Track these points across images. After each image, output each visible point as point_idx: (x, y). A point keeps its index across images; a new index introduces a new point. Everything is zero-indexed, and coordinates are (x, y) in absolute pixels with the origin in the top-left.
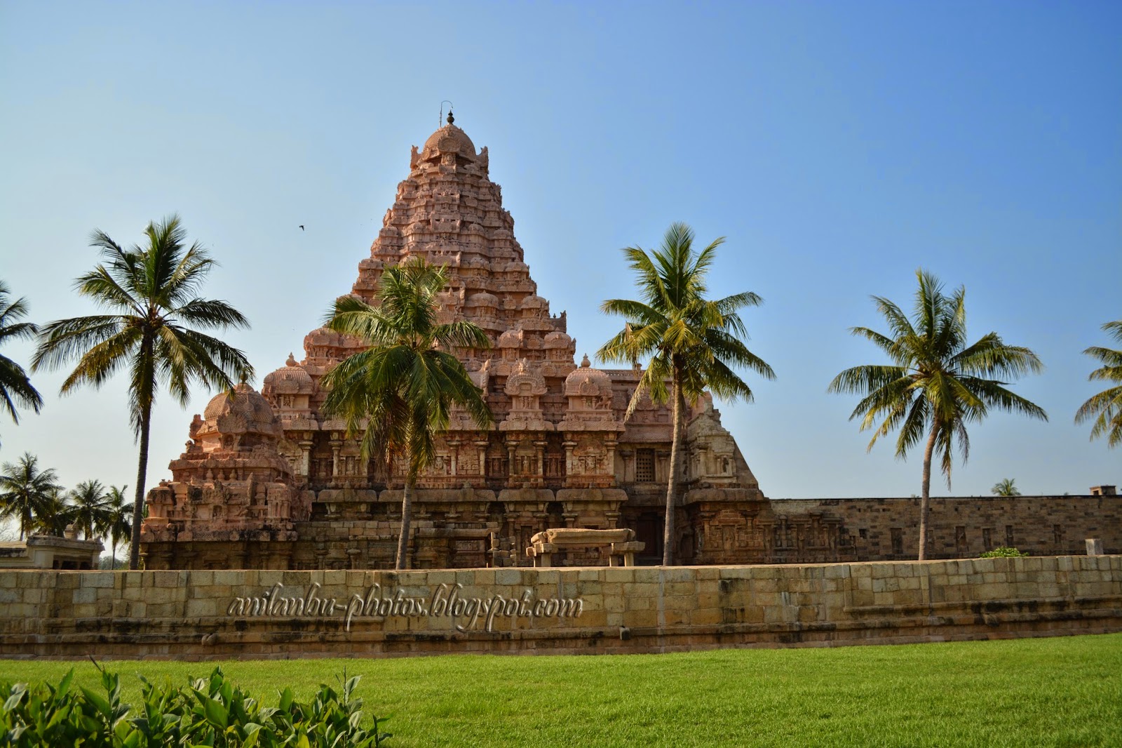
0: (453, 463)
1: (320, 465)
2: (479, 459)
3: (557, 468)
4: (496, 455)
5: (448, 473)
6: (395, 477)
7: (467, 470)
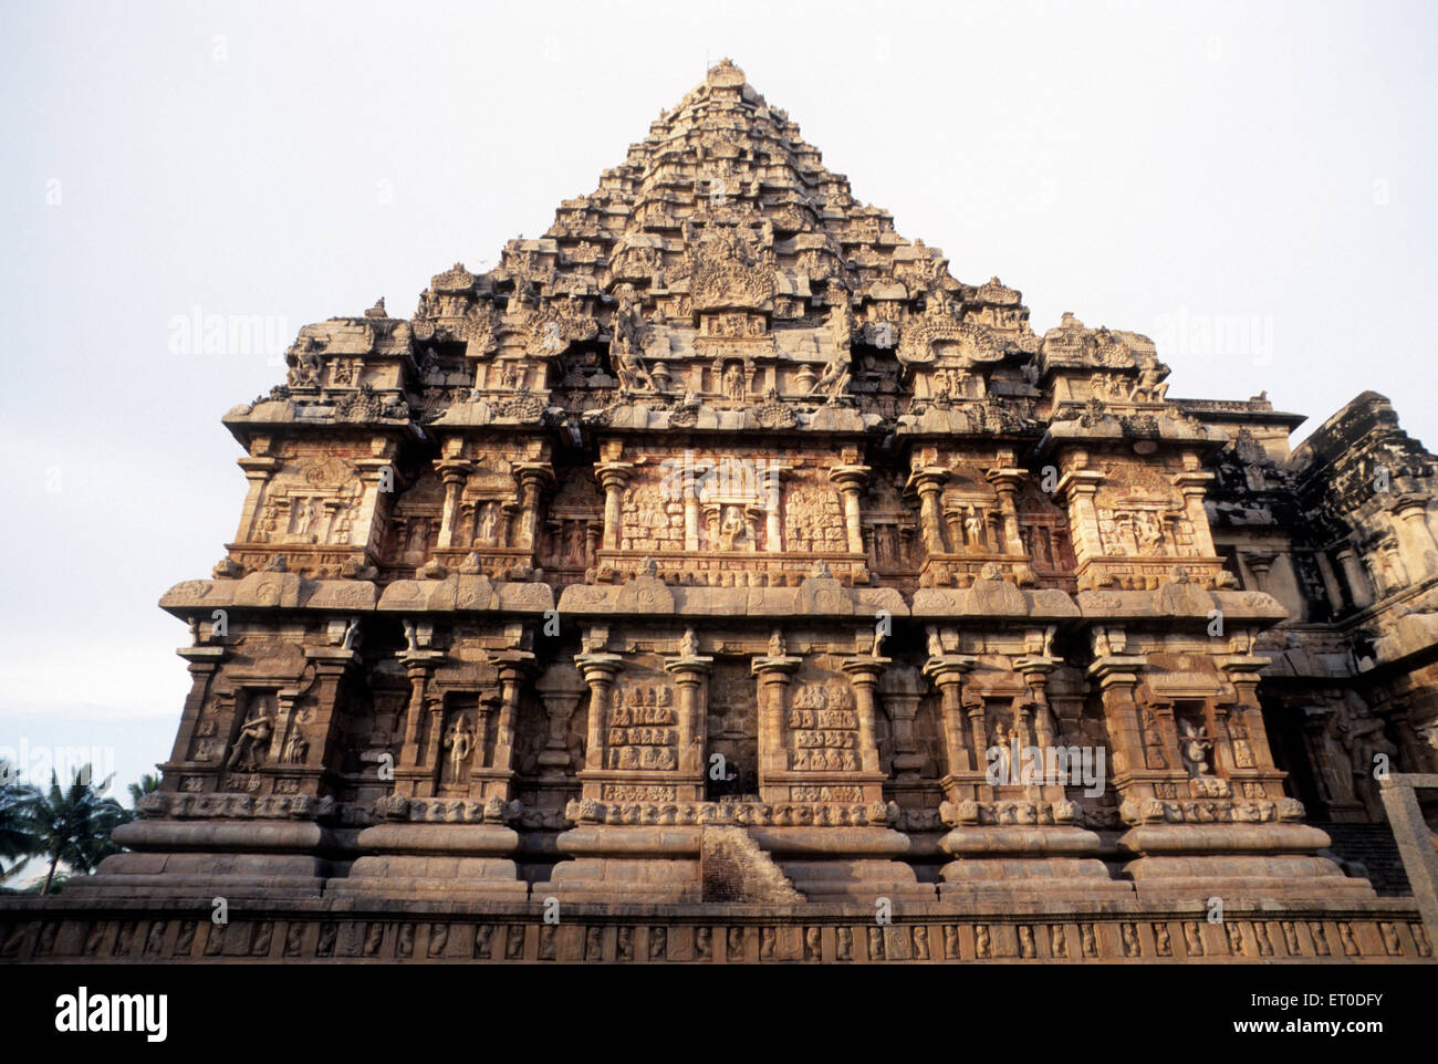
0: (772, 523)
1: (410, 534)
2: (842, 513)
3: (1048, 551)
4: (888, 513)
5: (758, 548)
6: (610, 555)
7: (811, 541)
